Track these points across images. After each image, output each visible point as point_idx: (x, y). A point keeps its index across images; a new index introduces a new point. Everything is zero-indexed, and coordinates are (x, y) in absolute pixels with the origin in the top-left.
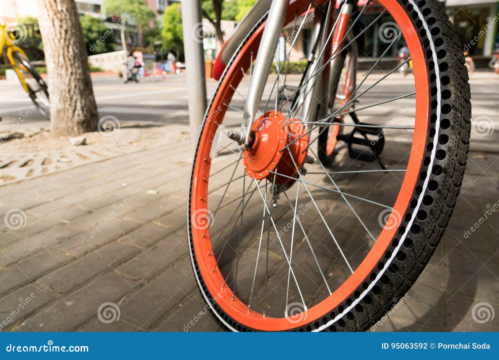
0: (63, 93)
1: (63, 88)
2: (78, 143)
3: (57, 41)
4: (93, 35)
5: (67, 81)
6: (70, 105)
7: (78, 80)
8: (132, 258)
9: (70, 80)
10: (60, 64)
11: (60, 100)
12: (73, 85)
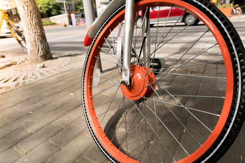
0: (32, 42)
1: (32, 40)
2: (41, 67)
3: (26, 17)
4: (51, 7)
5: (33, 36)
6: (36, 48)
7: (39, 35)
8: (58, 133)
9: (35, 35)
10: (29, 28)
11: (31, 46)
12: (36, 38)
